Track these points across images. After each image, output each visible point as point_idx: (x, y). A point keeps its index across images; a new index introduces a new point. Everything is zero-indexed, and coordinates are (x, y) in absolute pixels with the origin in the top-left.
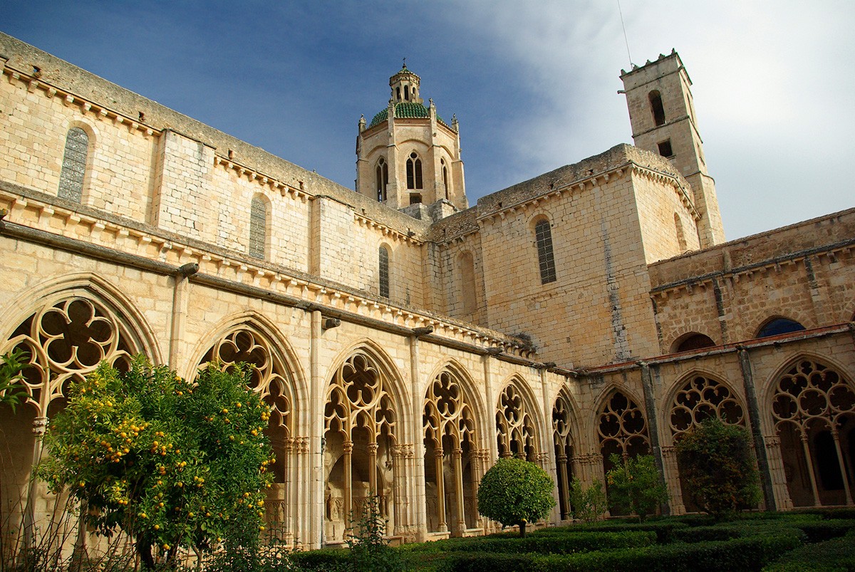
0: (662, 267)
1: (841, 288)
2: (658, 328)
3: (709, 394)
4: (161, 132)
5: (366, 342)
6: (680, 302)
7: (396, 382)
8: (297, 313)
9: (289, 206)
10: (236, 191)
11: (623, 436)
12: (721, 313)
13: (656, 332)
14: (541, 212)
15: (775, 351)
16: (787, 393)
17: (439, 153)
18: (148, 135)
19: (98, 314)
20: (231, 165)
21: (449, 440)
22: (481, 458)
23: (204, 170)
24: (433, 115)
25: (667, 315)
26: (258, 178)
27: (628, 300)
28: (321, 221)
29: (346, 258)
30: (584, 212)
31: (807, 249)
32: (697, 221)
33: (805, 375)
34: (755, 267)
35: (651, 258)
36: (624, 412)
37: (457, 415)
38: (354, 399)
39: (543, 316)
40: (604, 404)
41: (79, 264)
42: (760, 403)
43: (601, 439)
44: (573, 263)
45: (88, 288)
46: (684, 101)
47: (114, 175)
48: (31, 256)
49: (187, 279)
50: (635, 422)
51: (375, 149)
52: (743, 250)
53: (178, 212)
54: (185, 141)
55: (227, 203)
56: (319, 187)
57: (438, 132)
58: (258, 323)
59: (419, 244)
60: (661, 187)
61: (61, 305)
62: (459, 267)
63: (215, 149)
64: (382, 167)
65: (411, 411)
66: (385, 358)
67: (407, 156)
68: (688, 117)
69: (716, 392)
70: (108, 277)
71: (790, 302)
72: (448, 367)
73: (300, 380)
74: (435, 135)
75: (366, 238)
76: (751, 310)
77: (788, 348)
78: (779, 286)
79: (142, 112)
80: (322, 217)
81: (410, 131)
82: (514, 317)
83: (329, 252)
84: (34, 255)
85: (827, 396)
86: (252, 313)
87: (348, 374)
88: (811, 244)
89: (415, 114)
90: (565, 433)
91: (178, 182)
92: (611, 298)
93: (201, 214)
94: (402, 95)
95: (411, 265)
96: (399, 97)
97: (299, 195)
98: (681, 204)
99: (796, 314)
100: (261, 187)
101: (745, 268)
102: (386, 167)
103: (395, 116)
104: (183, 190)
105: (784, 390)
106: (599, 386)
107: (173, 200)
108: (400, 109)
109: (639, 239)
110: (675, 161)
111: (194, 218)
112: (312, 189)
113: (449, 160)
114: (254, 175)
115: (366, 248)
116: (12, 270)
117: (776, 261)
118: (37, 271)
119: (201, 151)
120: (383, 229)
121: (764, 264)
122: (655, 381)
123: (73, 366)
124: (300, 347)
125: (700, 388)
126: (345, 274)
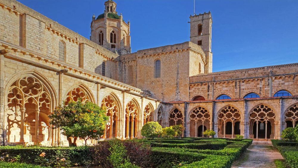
0: (193, 78)
1: (243, 89)
2: (190, 93)
3: (202, 111)
4: (23, 14)
5: (112, 93)
6: (197, 87)
7: (119, 103)
8: (94, 84)
9: (72, 45)
10: (53, 39)
11: (176, 119)
12: (208, 92)
13: (189, 94)
14: (158, 58)
15: (222, 103)
16: (223, 113)
17: (123, 32)
18: (18, 15)
19: (36, 81)
20: (51, 29)
21: (131, 117)
22: (139, 122)
23: (42, 30)
24: (121, 19)
25: (193, 90)
26: (61, 35)
27: (182, 85)
28: (84, 52)
29: (92, 63)
30: (172, 60)
31: (237, 78)
32: (205, 65)
33: (228, 109)
34: (221, 81)
35: (191, 75)
36: (177, 113)
37: (134, 111)
38: (107, 106)
39: (155, 86)
40: (172, 111)
41: (30, 67)
42: (216, 114)
43: (169, 119)
44: (166, 74)
45: (33, 74)
46: (209, 29)
47: (6, 28)
48: (15, 64)
49: (63, 73)
50: (180, 116)
51: (99, 27)
52: (218, 76)
53: (33, 44)
54: (34, 19)
55: (50, 42)
56: (83, 40)
57: (123, 25)
58: (83, 86)
59: (115, 61)
60: (197, 55)
61: (25, 78)
62: (128, 70)
63: (45, 23)
64: (101, 34)
65: (122, 110)
66: (116, 97)
67: (111, 32)
68: (209, 34)
69: (204, 111)
70: (39, 71)
71: (229, 91)
72: (132, 100)
73: (94, 101)
74: (122, 26)
75: (98, 58)
76: (217, 92)
77: (226, 103)
78: (226, 87)
79: (14, 5)
80: (84, 50)
81: (113, 23)
82: (146, 86)
83: (86, 61)
84: (16, 64)
85: (233, 115)
86: (81, 84)
87: (106, 100)
88: (238, 77)
89: (115, 18)
90: (160, 117)
91: (32, 33)
92: (177, 84)
93: (42, 45)
94: (110, 9)
95: (112, 67)
96: (108, 10)
97: (76, 42)
98: (202, 60)
99: (229, 94)
100: (61, 38)
101: (218, 81)
102: (103, 35)
103: (107, 17)
104: (34, 36)
105: (222, 112)
106: (171, 106)
107: (31, 39)
108: (109, 15)
109: (188, 69)
110: (202, 47)
111: (39, 46)
112: (80, 40)
113: (126, 35)
114: (60, 34)
115: (98, 61)
116: (10, 68)
117: (227, 80)
118: (18, 68)
119: (40, 23)
120: (104, 56)
121: (224, 81)
122: (188, 107)
123: (30, 95)
124: (94, 93)
125: (200, 109)
126: (91, 68)
